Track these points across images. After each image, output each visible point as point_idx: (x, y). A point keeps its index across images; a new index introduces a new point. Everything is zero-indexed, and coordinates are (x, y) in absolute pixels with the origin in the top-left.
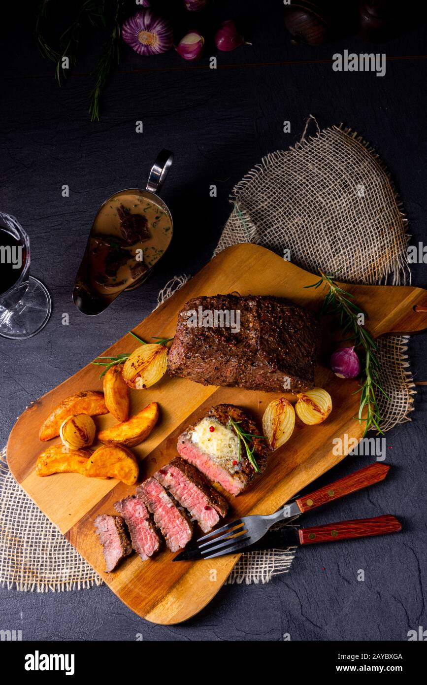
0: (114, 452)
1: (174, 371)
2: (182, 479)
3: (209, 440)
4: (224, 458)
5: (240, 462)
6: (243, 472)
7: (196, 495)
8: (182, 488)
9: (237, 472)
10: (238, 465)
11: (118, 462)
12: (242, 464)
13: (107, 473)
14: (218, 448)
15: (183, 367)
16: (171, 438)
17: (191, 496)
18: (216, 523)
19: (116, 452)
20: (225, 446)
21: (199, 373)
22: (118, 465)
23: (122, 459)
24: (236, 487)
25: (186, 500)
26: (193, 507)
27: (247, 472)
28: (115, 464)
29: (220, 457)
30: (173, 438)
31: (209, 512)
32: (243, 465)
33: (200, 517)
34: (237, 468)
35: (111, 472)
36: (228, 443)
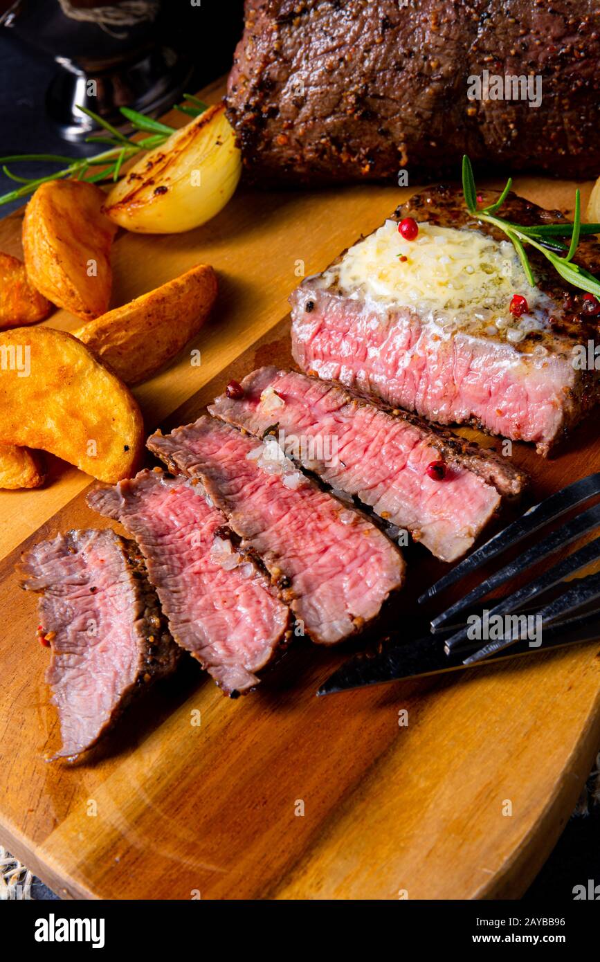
0: (44, 344)
1: (247, 107)
2: (323, 401)
3: (404, 259)
4: (473, 305)
5: (537, 307)
6: (558, 330)
7: (387, 439)
8: (327, 429)
9: (534, 337)
10: (532, 313)
11: (58, 387)
12: (546, 312)
13: (15, 427)
14: (443, 280)
15: (274, 70)
16: (269, 342)
17: (366, 450)
18: (489, 512)
19: (50, 343)
20: (469, 269)
21: (331, 70)
22: (58, 400)
23: (74, 376)
24: (543, 396)
25: (348, 468)
26: (381, 485)
27: (573, 328)
28: (47, 393)
29: (457, 303)
30: (276, 343)
31: (450, 487)
32: (551, 313)
33: (417, 518)
34: (529, 324)
35: (33, 423)
36: (477, 261)
